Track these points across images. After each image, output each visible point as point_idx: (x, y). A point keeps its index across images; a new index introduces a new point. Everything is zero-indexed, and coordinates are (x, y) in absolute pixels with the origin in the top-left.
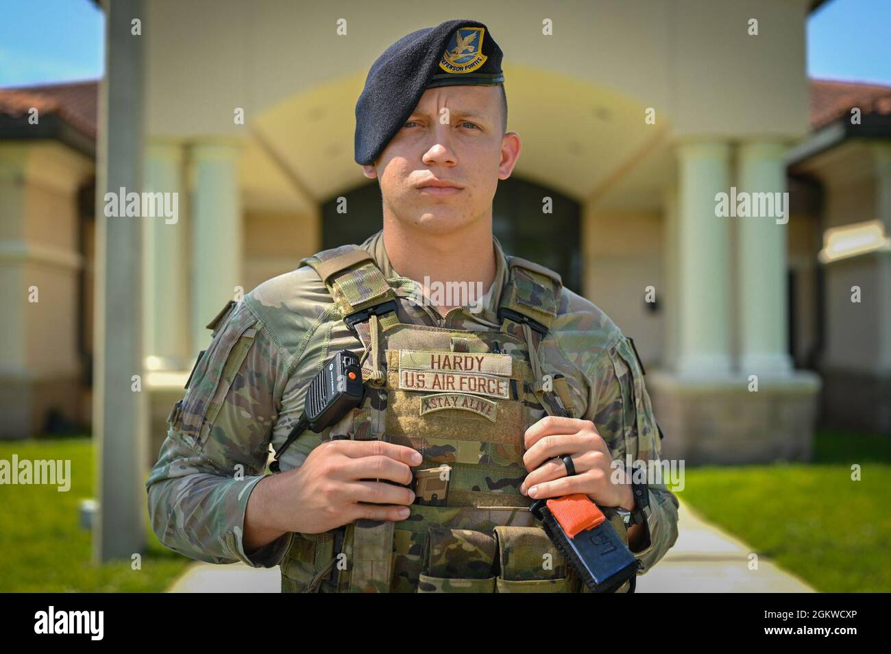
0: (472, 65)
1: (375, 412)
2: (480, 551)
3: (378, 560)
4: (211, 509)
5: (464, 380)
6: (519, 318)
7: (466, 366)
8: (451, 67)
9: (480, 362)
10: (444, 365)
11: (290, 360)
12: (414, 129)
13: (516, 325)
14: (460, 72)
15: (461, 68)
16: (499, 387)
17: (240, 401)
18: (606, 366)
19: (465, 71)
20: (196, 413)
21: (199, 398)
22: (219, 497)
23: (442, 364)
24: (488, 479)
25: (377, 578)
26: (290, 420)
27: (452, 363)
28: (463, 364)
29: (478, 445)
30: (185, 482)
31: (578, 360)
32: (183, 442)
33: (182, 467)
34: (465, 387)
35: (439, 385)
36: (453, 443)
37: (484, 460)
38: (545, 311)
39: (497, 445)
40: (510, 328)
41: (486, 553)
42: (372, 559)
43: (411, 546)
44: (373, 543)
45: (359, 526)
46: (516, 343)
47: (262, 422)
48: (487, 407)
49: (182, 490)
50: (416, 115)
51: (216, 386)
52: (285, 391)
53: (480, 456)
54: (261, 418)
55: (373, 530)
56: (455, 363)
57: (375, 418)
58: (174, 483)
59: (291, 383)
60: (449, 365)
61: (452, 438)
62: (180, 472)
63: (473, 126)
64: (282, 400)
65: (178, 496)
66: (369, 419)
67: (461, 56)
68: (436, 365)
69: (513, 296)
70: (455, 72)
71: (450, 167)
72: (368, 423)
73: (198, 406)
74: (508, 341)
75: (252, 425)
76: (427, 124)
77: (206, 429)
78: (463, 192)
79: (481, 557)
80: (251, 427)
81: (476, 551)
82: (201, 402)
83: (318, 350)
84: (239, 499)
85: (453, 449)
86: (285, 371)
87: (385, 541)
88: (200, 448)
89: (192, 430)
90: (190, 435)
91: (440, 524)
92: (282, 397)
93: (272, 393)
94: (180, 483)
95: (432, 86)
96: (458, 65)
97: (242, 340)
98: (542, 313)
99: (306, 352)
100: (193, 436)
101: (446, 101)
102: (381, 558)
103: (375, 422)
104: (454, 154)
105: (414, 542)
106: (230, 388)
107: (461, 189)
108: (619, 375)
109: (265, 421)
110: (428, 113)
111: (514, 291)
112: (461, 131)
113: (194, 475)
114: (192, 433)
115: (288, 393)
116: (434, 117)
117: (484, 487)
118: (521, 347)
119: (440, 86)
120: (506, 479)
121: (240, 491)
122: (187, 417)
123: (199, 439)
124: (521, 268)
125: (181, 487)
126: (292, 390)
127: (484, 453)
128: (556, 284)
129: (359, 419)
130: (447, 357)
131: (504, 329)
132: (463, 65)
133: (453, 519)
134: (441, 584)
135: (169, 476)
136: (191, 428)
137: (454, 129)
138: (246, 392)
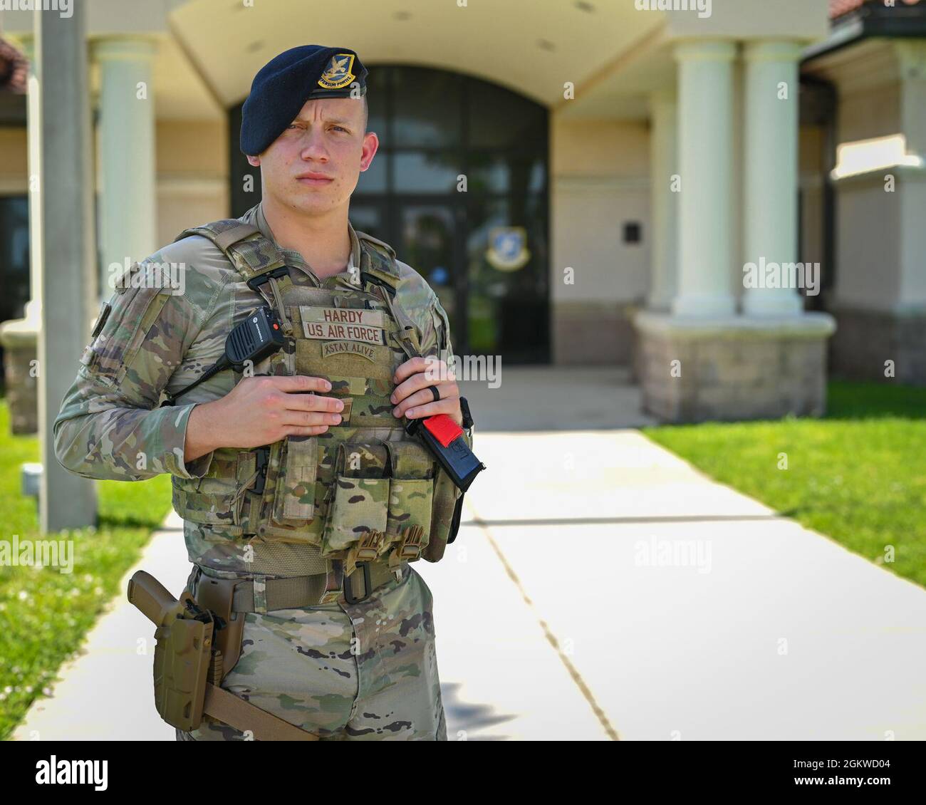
0: (343, 82)
1: (286, 355)
2: (376, 459)
3: (307, 466)
4: (146, 436)
5: (350, 330)
6: (375, 280)
7: (350, 319)
8: (326, 84)
9: (360, 316)
10: (335, 318)
11: (203, 315)
12: (295, 130)
13: (376, 287)
14: (333, 87)
15: (334, 85)
16: (375, 336)
17: (155, 349)
18: (429, 320)
19: (337, 87)
20: (114, 358)
21: (118, 346)
22: (152, 427)
23: (332, 317)
24: (370, 407)
25: (306, 480)
26: (198, 365)
27: (340, 317)
28: (348, 318)
29: (364, 381)
30: (107, 415)
31: (412, 316)
32: (99, 383)
33: (100, 404)
34: (352, 335)
35: (333, 333)
36: (346, 379)
37: (368, 392)
38: (393, 276)
39: (376, 380)
40: (372, 288)
41: (381, 460)
42: (302, 465)
43: (324, 457)
44: (302, 453)
45: (291, 441)
46: (378, 301)
47: (169, 366)
48: (369, 352)
49: (106, 423)
50: (298, 121)
51: (134, 334)
52: (197, 340)
53: (366, 389)
54: (169, 363)
55: (302, 443)
56: (342, 316)
57: (287, 360)
58: (95, 418)
59: (204, 334)
60: (338, 318)
61: (346, 375)
62: (100, 408)
63: (342, 129)
64: (190, 348)
65: (104, 428)
66: (283, 360)
67: (334, 75)
68: (328, 318)
69: (370, 264)
70: (329, 87)
71: (324, 163)
72: (283, 364)
73: (117, 352)
74: (372, 299)
75: (162, 368)
76: (306, 127)
77: (123, 371)
78: (333, 182)
79: (376, 463)
80: (161, 370)
81: (374, 459)
82: (119, 348)
83: (227, 307)
84: (177, 426)
85: (348, 385)
86: (199, 323)
87: (313, 451)
88: (117, 387)
89: (110, 372)
90: (106, 376)
91: (346, 439)
92: (191, 346)
93: (182, 343)
94: (102, 417)
95: (311, 98)
96: (332, 82)
97: (159, 296)
98: (390, 277)
99: (216, 309)
100: (110, 377)
101: (322, 111)
102: (309, 464)
103: (287, 363)
104: (327, 153)
105: (327, 455)
106: (146, 338)
107: (331, 180)
108: (436, 326)
109: (172, 365)
110: (308, 119)
111: (370, 260)
112: (333, 134)
113: (112, 409)
114: (110, 374)
115: (199, 343)
116: (312, 123)
117: (368, 413)
118: (382, 304)
119: (317, 99)
120: (382, 407)
121: (175, 420)
122: (106, 361)
123: (116, 379)
124: (367, 240)
125: (104, 421)
126: (205, 340)
127: (368, 386)
128: (391, 253)
129: (276, 360)
130: (335, 312)
131: (367, 289)
132: (335, 82)
133: (351, 438)
134: (358, 483)
135: (89, 412)
136: (109, 370)
137: (327, 132)
138: (159, 340)
